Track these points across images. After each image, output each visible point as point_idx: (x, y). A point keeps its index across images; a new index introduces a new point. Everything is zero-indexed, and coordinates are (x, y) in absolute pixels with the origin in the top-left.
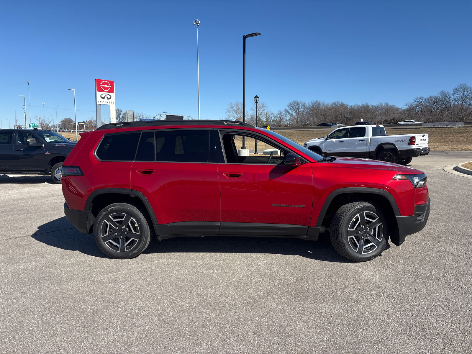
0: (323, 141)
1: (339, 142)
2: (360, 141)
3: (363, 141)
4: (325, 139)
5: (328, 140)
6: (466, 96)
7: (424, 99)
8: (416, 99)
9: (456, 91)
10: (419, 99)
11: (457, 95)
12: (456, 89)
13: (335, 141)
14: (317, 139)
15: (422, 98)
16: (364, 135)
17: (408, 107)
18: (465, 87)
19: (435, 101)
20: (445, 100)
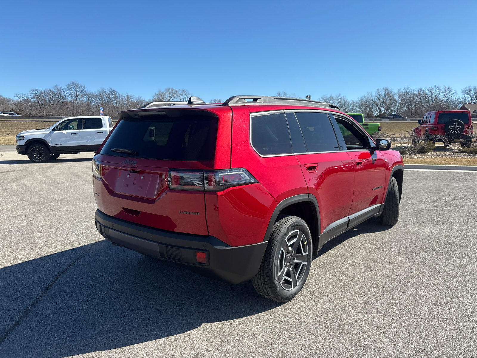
0: (48, 132)
1: (72, 134)
2: (97, 133)
3: (102, 132)
4: (51, 130)
5: (56, 132)
6: (79, 93)
7: (40, 91)
8: (32, 91)
9: (69, 87)
10: (35, 91)
11: (70, 91)
12: (69, 85)
13: (66, 133)
14: (35, 130)
15: (38, 91)
16: (101, 126)
17: (18, 99)
18: (77, 85)
19: (51, 94)
20: (60, 95)
